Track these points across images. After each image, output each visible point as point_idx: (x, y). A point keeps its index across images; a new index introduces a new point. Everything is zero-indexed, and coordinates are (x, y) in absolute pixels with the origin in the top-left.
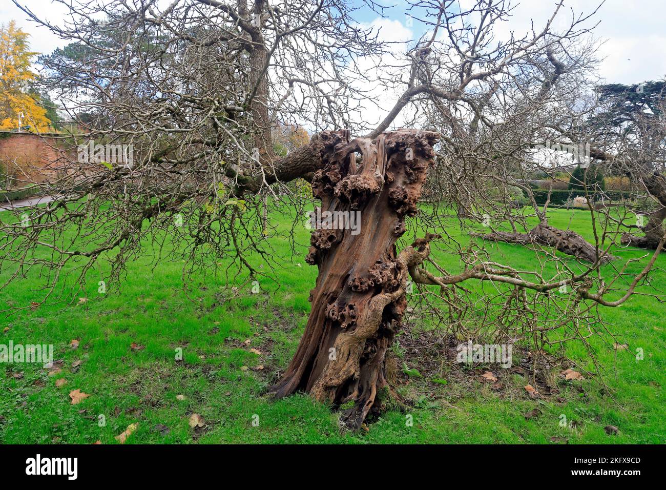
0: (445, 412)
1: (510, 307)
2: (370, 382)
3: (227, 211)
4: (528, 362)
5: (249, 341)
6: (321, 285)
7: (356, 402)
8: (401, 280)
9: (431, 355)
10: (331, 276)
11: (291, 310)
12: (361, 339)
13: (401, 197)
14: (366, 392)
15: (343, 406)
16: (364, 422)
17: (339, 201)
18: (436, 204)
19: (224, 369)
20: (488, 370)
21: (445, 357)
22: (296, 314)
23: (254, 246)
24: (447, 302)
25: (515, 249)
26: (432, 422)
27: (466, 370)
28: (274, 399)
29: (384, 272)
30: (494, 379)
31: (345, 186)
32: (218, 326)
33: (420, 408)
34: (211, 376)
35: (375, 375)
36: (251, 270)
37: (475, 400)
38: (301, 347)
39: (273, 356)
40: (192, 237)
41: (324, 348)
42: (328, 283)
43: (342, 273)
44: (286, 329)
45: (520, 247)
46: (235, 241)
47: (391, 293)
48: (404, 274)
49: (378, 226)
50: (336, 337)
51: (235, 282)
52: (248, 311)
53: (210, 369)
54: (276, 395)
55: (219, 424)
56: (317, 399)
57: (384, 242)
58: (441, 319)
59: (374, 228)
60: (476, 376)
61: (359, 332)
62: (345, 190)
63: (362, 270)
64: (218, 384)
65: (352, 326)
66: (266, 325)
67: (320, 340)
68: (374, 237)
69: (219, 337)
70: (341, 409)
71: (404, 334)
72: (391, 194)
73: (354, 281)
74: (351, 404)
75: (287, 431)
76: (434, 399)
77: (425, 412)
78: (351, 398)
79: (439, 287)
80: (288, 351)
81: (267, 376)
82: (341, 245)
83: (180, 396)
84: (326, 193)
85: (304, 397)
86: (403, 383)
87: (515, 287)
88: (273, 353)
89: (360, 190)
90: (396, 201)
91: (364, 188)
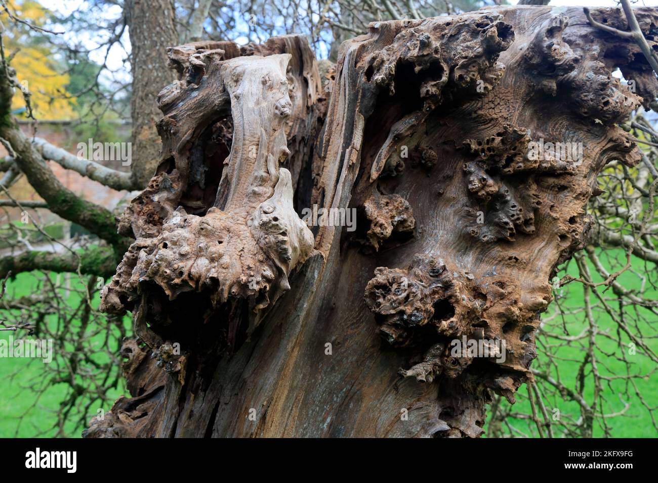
13: (419, 311)
89: (173, 287)
90: (395, 325)
91: (190, 274)
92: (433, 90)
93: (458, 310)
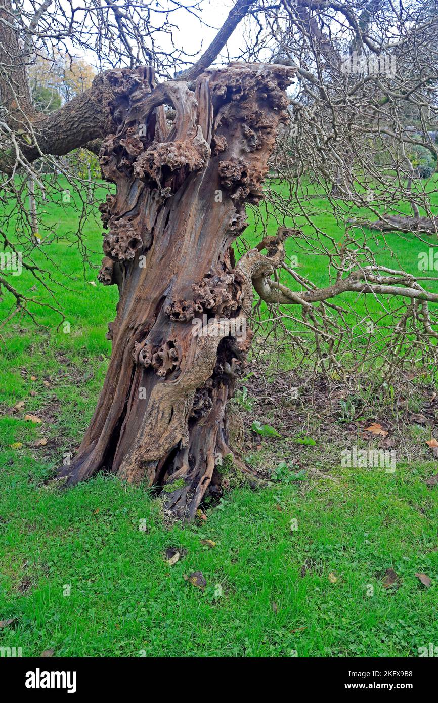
0: (315, 484)
1: (404, 330)
2: (205, 451)
4: (432, 407)
5: (21, 403)
6: (124, 314)
7: (186, 480)
8: (243, 300)
10: (138, 300)
11: (83, 353)
12: (188, 390)
13: (238, 175)
14: (200, 465)
15: (167, 488)
16: (199, 507)
17: (142, 185)
20: (375, 421)
21: (313, 406)
22: (91, 357)
24: (312, 329)
26: (296, 500)
27: (343, 423)
28: (65, 487)
29: (216, 290)
30: (383, 433)
31: (150, 160)
33: (278, 481)
35: (211, 440)
36: (18, 296)
38: (100, 408)
39: (60, 424)
41: (134, 407)
42: (134, 310)
43: (155, 295)
44: (78, 382)
47: (229, 319)
48: (247, 291)
49: (205, 221)
52: (18, 360)
54: (67, 481)
56: (130, 481)
57: (214, 245)
59: (199, 224)
60: (357, 430)
61: (185, 380)
62: (151, 168)
63: (183, 289)
65: (174, 372)
66: (47, 379)
67: (128, 395)
68: (200, 238)
70: (165, 492)
71: (253, 376)
72: (222, 171)
73: (172, 306)
74: (179, 484)
75: (86, 531)
76: (297, 467)
77: (286, 487)
78: (179, 475)
80: (83, 414)
81: (53, 453)
82: (150, 252)
84: (122, 172)
85: (110, 479)
86: (253, 447)
87: (412, 301)
88: (60, 419)
89: (174, 167)
90: (231, 180)
91: (180, 162)
92: (238, 97)
93: (248, 175)
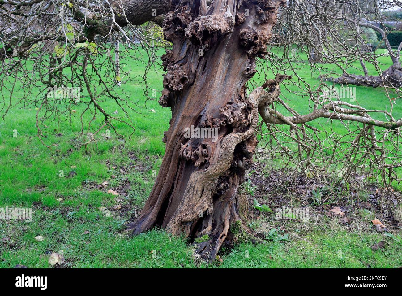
0: (295, 244)
1: (358, 145)
2: (223, 217)
3: (78, 57)
4: (375, 198)
5: (106, 183)
6: (174, 126)
7: (210, 235)
8: (252, 119)
9: (281, 192)
10: (184, 117)
11: (146, 153)
12: (213, 176)
13: (252, 38)
14: (220, 226)
15: (197, 240)
16: (218, 254)
17: (190, 43)
18: (287, 46)
19: (82, 210)
20: (336, 205)
21: (294, 193)
22: (151, 156)
23: (108, 91)
24: (297, 141)
25: (366, 92)
26: (282, 253)
27: (314, 205)
28: (132, 236)
29: (235, 112)
30: (341, 213)
31: (196, 27)
32: (75, 169)
33: (271, 240)
34: (69, 216)
35: (227, 210)
36: (106, 115)
37: (323, 232)
38: (156, 186)
39: (130, 197)
40: (44, 83)
41: (179, 186)
42: (181, 123)
43: (195, 114)
44: (142, 171)
45: (371, 90)
46: (88, 87)
47: (242, 132)
48: (255, 114)
49: (229, 68)
50: (190, 175)
51: (90, 128)
52: (105, 155)
53: (68, 210)
54: (134, 232)
55: (79, 261)
56: (173, 234)
57: (234, 83)
58: (291, 158)
59: (225, 69)
60: (324, 211)
61: (212, 169)
62: (196, 31)
63: (213, 111)
64: (77, 224)
65: (205, 164)
66: (122, 168)
67: (175, 178)
68: (226, 78)
69: (75, 181)
70: (196, 243)
71: (255, 173)
72: (242, 35)
73: (206, 121)
74: (205, 238)
75: (145, 264)
76: (283, 232)
77: (275, 244)
78: (205, 232)
79: (289, 127)
80: (145, 191)
81: (125, 215)
82: (193, 87)
83: (39, 237)
84: (177, 35)
85: (161, 232)
86: (254, 218)
87: (364, 126)
88: (130, 194)
89: (211, 31)
91: (215, 28)
93: (258, 38)
